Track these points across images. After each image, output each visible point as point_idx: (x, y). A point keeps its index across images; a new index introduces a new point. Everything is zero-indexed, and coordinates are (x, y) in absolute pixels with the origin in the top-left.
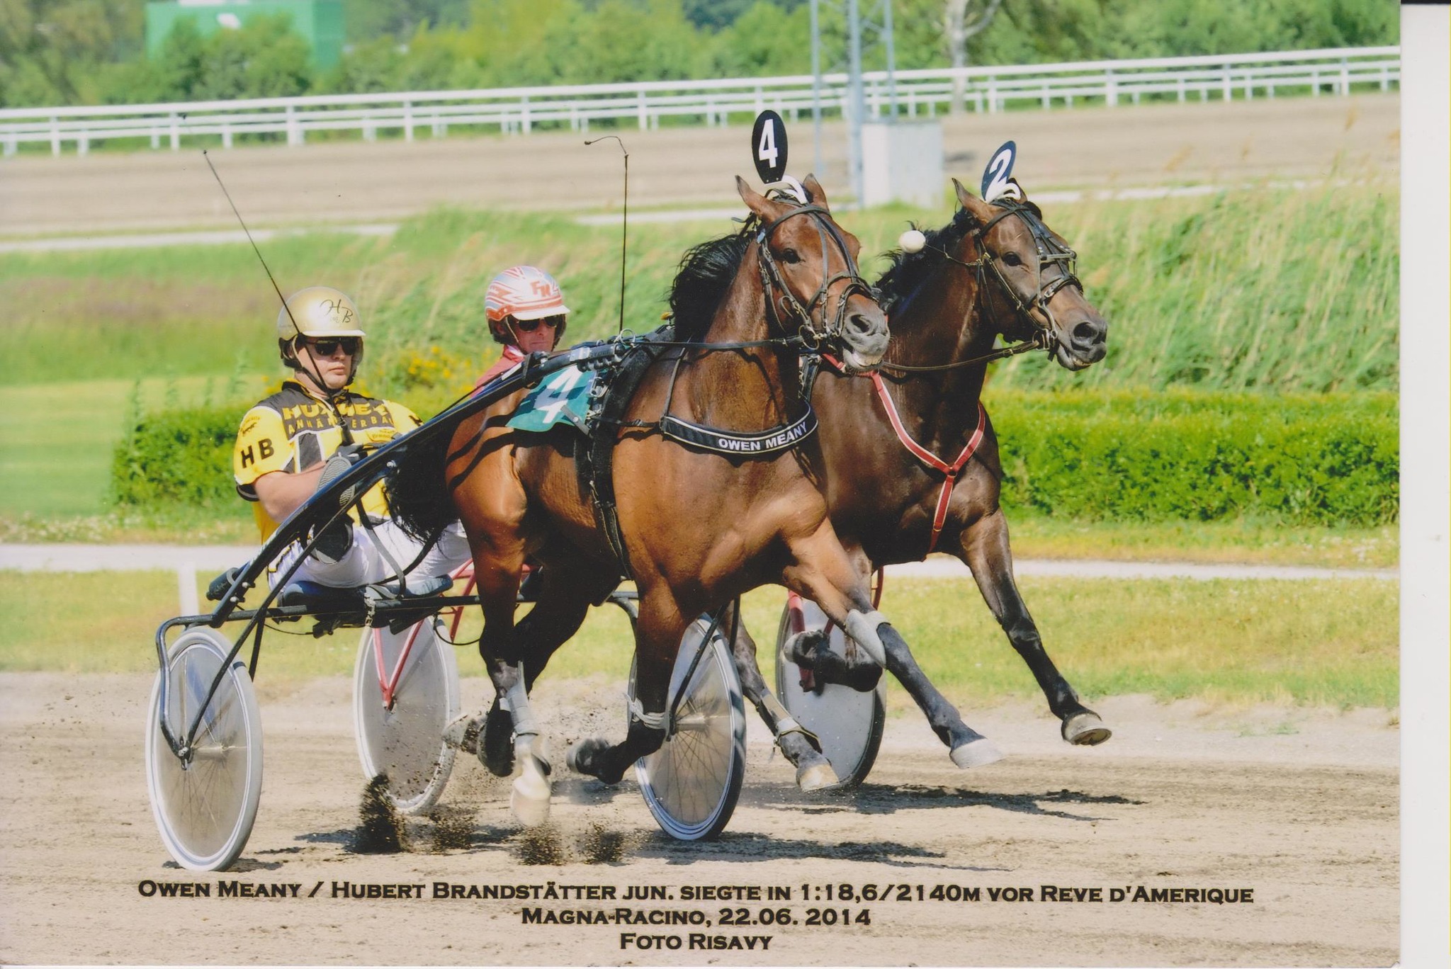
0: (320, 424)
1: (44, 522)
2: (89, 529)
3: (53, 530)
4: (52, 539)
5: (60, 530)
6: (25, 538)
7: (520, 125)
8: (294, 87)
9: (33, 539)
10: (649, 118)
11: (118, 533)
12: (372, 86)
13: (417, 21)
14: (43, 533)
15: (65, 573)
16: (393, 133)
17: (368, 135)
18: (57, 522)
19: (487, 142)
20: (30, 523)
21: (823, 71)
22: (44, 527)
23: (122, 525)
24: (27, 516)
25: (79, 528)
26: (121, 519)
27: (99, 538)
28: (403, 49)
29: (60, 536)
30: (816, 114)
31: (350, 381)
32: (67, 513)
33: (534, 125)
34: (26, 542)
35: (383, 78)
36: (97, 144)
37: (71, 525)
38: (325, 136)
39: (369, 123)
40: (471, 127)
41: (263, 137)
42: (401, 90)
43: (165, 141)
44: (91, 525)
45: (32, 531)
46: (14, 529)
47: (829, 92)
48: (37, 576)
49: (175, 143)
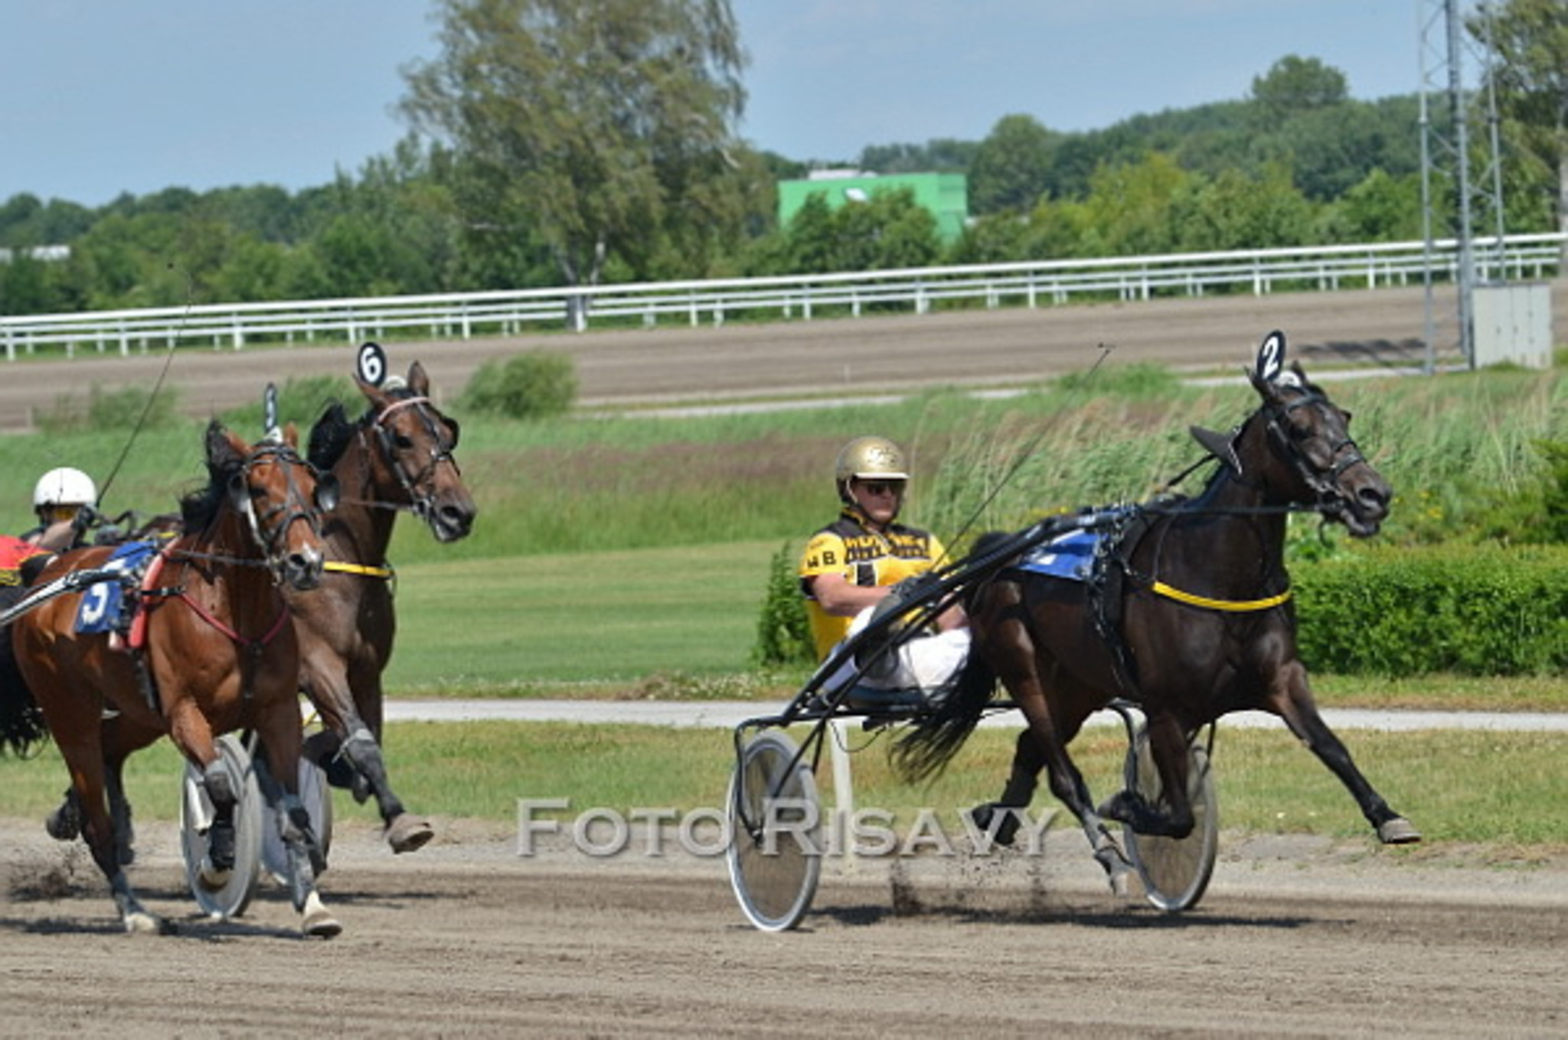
0: (874, 553)
1: (694, 678)
2: (739, 686)
3: (703, 687)
4: (703, 696)
5: (710, 687)
6: (677, 694)
7: (1138, 291)
8: (920, 256)
9: (685, 697)
10: (1263, 283)
11: (766, 689)
12: (995, 257)
13: (1036, 195)
14: (694, 690)
15: (718, 729)
16: (1018, 300)
17: (992, 302)
18: (707, 680)
19: (1107, 309)
20: (681, 680)
21: (1434, 236)
22: (695, 685)
23: (769, 682)
24: (678, 673)
25: (728, 685)
26: (768, 676)
27: (748, 694)
28: (1025, 220)
29: (710, 693)
30: (1427, 278)
31: (895, 515)
32: (716, 670)
33: (1153, 291)
34: (678, 699)
35: (1004, 249)
36: (732, 315)
37: (721, 683)
38: (949, 304)
39: (991, 292)
40: (1092, 294)
41: (889, 306)
42: (1023, 259)
43: (797, 311)
44: (740, 681)
45: (684, 688)
46: (667, 687)
47: (1439, 256)
48: (690, 732)
49: (807, 313)
